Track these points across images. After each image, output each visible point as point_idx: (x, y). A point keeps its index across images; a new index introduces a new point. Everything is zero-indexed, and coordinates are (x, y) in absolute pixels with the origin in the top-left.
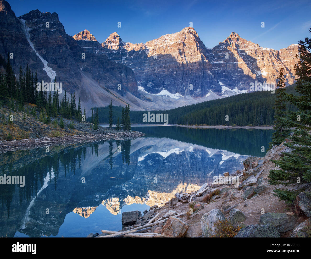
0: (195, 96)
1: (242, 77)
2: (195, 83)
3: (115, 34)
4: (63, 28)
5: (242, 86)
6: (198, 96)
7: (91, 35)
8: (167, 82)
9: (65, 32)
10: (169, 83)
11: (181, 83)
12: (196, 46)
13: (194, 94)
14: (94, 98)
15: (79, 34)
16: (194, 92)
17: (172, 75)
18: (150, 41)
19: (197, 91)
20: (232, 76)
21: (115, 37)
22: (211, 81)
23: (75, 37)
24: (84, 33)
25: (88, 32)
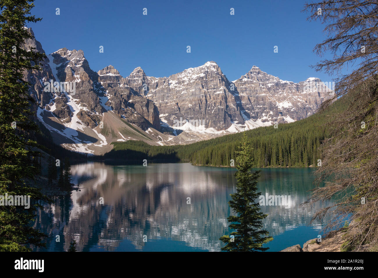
0: (218, 129)
1: (265, 109)
2: (218, 115)
3: (139, 68)
4: (87, 64)
5: (265, 118)
6: (222, 129)
7: (115, 70)
8: (190, 115)
9: (89, 68)
10: (192, 116)
11: (204, 116)
12: (218, 80)
13: (218, 127)
14: (115, 132)
15: (104, 69)
16: (218, 125)
17: (195, 108)
18: (173, 75)
19: (220, 124)
20: (255, 108)
21: (138, 72)
22: (234, 114)
23: (100, 72)
24: (109, 68)
25: (112, 67)
